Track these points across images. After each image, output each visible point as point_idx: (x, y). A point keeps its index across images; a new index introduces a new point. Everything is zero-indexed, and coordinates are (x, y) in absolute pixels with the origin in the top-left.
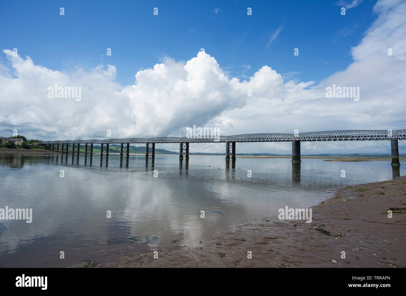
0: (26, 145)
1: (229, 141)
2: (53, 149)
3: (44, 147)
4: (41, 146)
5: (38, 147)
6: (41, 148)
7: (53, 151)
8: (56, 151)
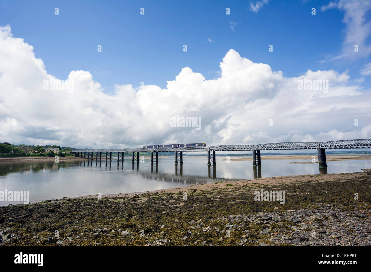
0: (62, 153)
1: (210, 151)
2: (82, 156)
3: (74, 155)
4: (72, 154)
5: (70, 154)
6: (73, 155)
7: (81, 157)
8: (83, 158)
